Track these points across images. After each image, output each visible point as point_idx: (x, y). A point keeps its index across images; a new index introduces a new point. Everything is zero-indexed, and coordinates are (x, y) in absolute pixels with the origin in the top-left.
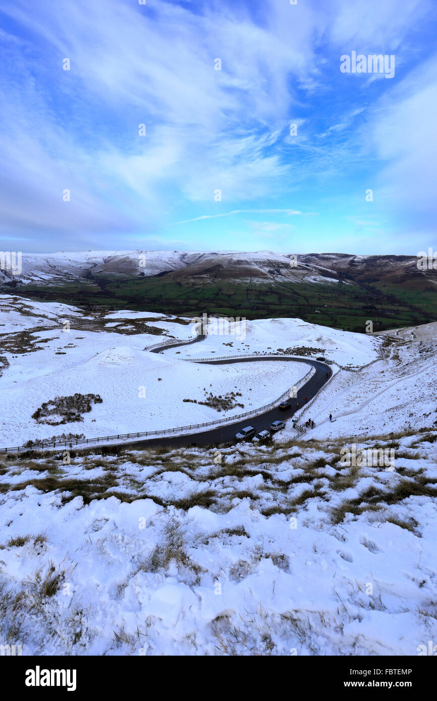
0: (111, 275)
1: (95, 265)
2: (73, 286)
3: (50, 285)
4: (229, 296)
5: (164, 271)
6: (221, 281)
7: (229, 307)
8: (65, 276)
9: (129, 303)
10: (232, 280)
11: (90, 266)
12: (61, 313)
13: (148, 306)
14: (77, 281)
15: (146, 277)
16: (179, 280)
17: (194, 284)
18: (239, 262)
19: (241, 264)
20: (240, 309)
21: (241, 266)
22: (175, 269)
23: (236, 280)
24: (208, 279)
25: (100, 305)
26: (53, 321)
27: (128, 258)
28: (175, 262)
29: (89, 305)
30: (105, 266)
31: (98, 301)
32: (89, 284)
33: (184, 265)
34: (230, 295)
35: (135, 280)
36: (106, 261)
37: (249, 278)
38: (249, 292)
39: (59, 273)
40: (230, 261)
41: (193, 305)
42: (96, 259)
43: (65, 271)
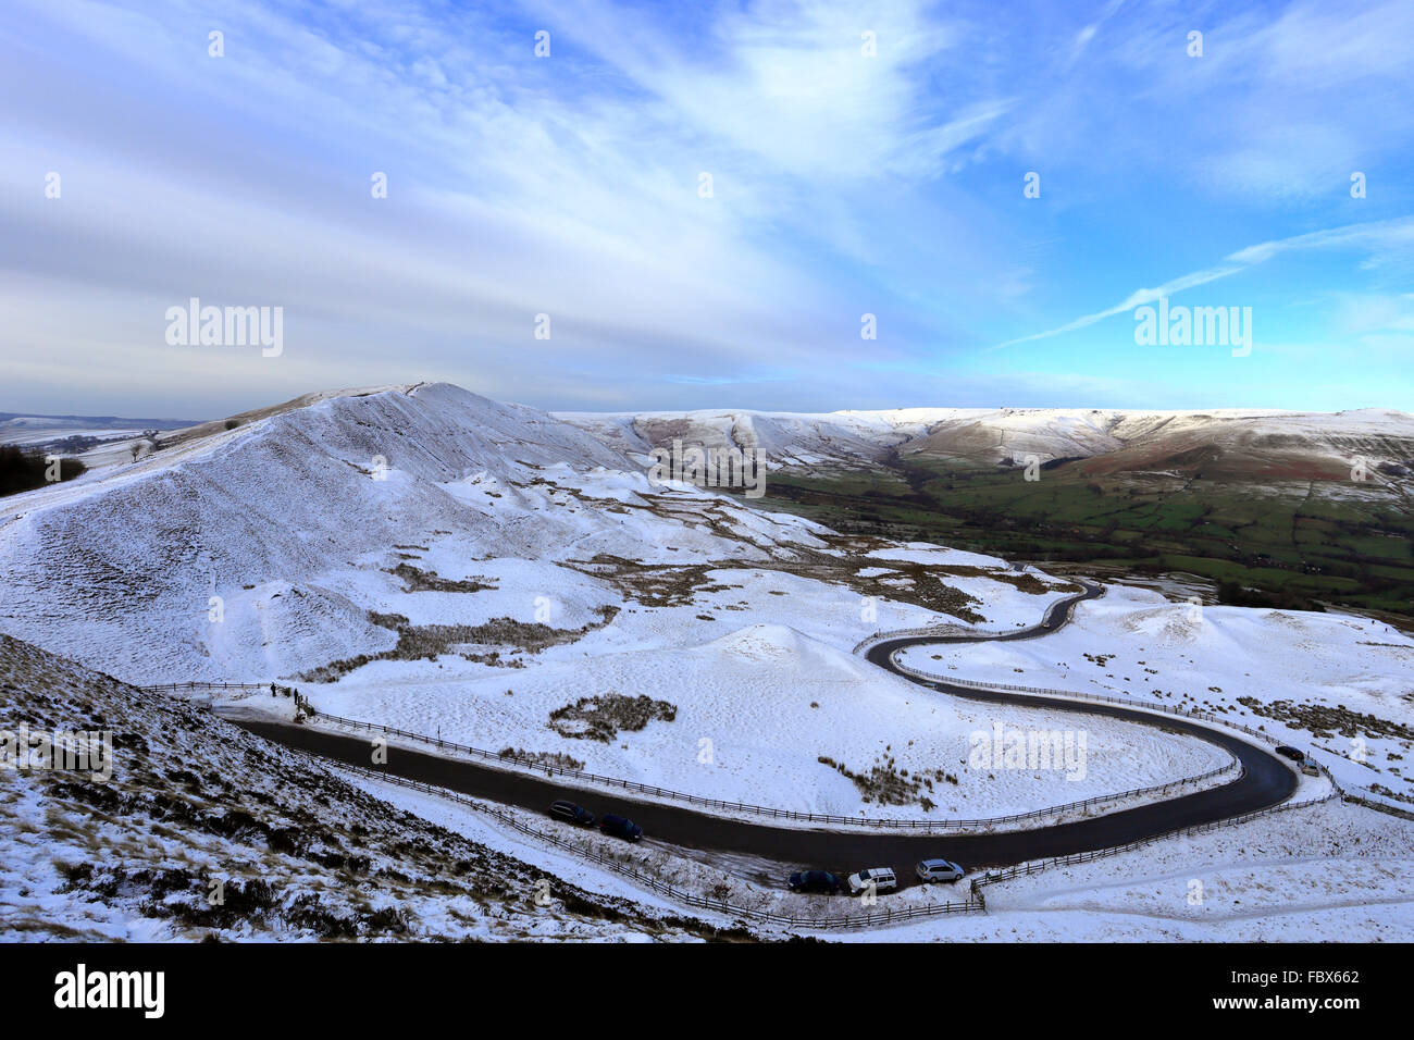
0: (938, 460)
1: (909, 438)
2: (859, 479)
3: (815, 476)
4: (1235, 528)
5: (1059, 455)
6: (1213, 489)
7: (1231, 558)
8: (846, 458)
9: (967, 524)
10: (1247, 488)
11: (898, 440)
12: (784, 538)
13: (1008, 535)
14: (866, 470)
15: (1015, 469)
16: (1095, 480)
17: (1133, 492)
18: (1275, 441)
19: (1281, 446)
20: (1265, 566)
21: (1280, 451)
22: (1091, 453)
23: (1262, 487)
24: (1175, 482)
25: (901, 523)
26: (762, 552)
27: (978, 424)
28: (1090, 436)
29: (878, 521)
30: (929, 441)
31: (901, 515)
32: (889, 478)
33: (1115, 444)
34: (1237, 527)
35: (989, 473)
36: (930, 430)
37: (1308, 485)
38: (1300, 523)
39: (835, 453)
40: (1244, 439)
41: (1124, 543)
42: (912, 427)
43: (847, 449)
